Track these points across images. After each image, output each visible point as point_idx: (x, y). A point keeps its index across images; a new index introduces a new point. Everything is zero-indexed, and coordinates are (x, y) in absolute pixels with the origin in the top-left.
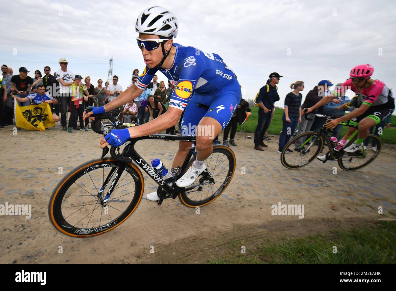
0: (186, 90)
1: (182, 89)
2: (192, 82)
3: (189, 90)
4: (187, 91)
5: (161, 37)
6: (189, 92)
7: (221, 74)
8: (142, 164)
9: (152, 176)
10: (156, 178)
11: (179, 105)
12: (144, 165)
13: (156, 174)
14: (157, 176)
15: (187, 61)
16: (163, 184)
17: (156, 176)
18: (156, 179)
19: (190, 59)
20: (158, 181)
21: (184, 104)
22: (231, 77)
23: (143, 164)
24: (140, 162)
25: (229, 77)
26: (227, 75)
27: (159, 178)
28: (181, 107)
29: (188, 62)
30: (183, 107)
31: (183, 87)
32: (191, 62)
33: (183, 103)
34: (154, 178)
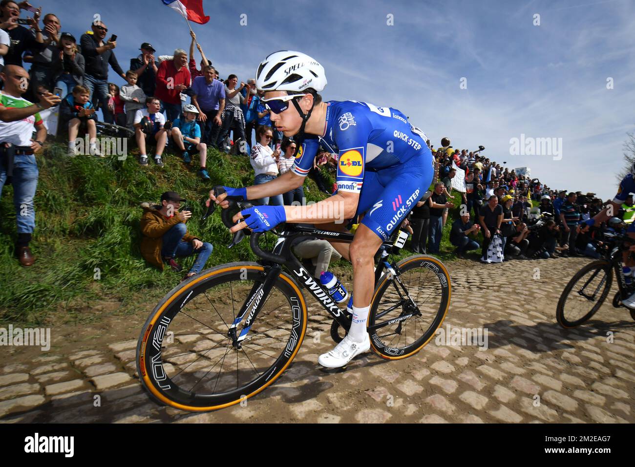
0: (354, 163)
1: (349, 164)
2: (360, 151)
3: (359, 162)
4: (356, 165)
5: (290, 93)
6: (359, 165)
7: (404, 137)
8: (304, 277)
9: (321, 299)
10: (327, 303)
11: (352, 187)
12: (307, 280)
13: (327, 297)
14: (329, 301)
15: (342, 120)
16: (338, 315)
17: (327, 299)
18: (328, 306)
19: (345, 117)
20: (331, 310)
21: (359, 185)
22: (419, 145)
23: (306, 278)
24: (301, 275)
25: (416, 145)
26: (414, 142)
27: (333, 304)
28: (356, 189)
29: (345, 122)
30: (358, 189)
31: (348, 160)
32: (348, 121)
33: (358, 183)
34: (325, 303)
